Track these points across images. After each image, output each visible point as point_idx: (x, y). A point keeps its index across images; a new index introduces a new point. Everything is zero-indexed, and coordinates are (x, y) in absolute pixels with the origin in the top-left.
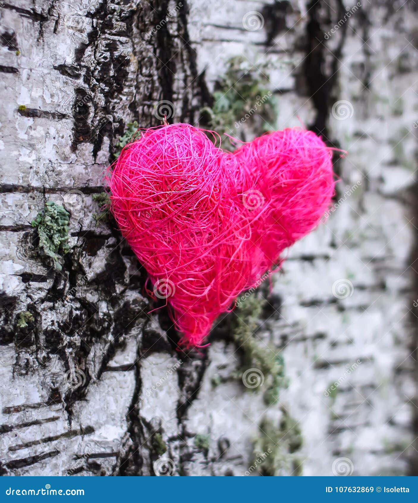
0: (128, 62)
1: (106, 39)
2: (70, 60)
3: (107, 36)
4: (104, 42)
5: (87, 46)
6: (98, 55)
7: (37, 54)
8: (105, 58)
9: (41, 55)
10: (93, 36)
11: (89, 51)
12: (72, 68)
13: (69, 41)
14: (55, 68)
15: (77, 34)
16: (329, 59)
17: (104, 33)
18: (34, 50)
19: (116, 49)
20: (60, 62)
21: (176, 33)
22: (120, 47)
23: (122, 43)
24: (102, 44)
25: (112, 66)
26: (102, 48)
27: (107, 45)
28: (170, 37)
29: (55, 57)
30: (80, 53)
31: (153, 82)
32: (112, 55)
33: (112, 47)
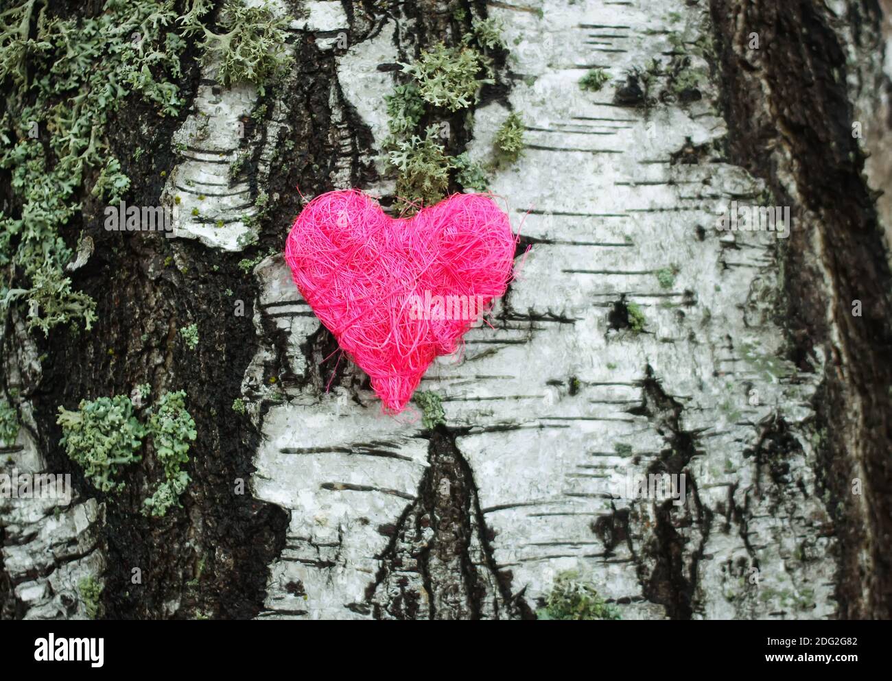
0: (418, 596)
1: (397, 576)
2: (359, 598)
3: (398, 573)
4: (394, 579)
5: (377, 584)
6: (390, 590)
7: (328, 596)
8: (396, 593)
9: (331, 596)
10: (382, 576)
11: (380, 588)
12: (362, 605)
13: (358, 582)
14: (346, 606)
15: (366, 574)
16: (688, 561)
17: (394, 571)
18: (324, 592)
19: (407, 585)
20: (350, 601)
21: (479, 561)
22: (411, 583)
23: (413, 578)
24: (393, 580)
25: (403, 600)
26: (393, 584)
27: (399, 581)
28: (473, 565)
29: (345, 597)
30: (370, 591)
31: (460, 607)
32: (403, 590)
33: (403, 582)
